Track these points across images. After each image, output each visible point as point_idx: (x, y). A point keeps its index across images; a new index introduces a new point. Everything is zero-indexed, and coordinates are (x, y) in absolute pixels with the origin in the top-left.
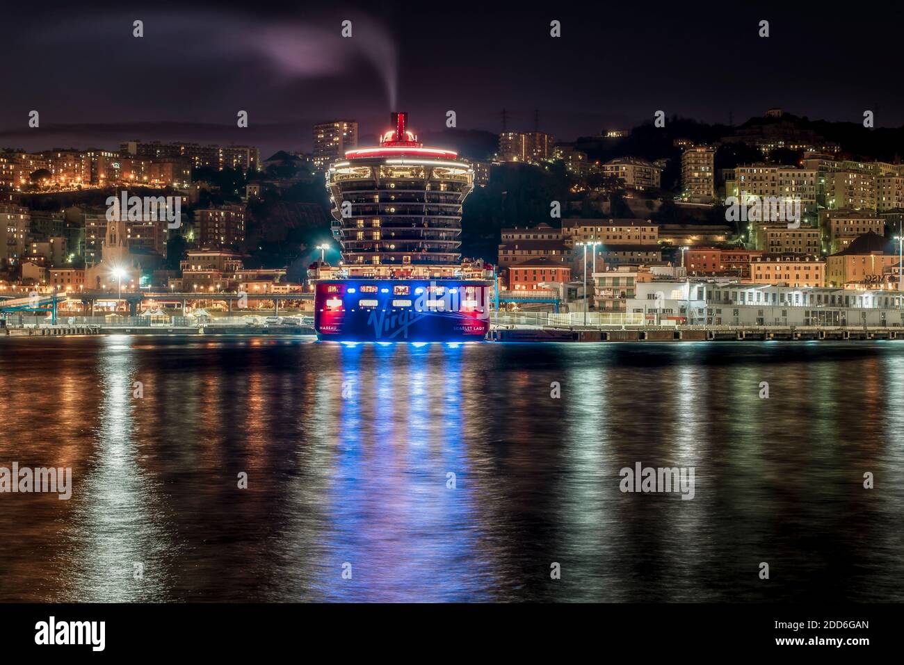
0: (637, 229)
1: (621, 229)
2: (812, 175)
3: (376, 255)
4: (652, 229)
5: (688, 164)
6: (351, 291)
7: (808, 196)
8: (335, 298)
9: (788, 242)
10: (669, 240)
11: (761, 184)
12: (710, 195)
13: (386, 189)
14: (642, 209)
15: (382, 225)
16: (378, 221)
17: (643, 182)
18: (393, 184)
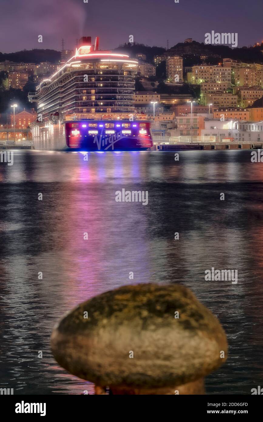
0: (150, 96)
1: (142, 96)
2: (229, 70)
3: (93, 108)
4: (157, 96)
5: (170, 64)
6: (84, 126)
7: (228, 80)
8: (76, 130)
9: (222, 102)
10: (164, 102)
11: (205, 74)
12: (181, 80)
13: (98, 74)
14: (150, 86)
15: (96, 93)
16: (94, 91)
17: (148, 74)
18: (101, 72)
